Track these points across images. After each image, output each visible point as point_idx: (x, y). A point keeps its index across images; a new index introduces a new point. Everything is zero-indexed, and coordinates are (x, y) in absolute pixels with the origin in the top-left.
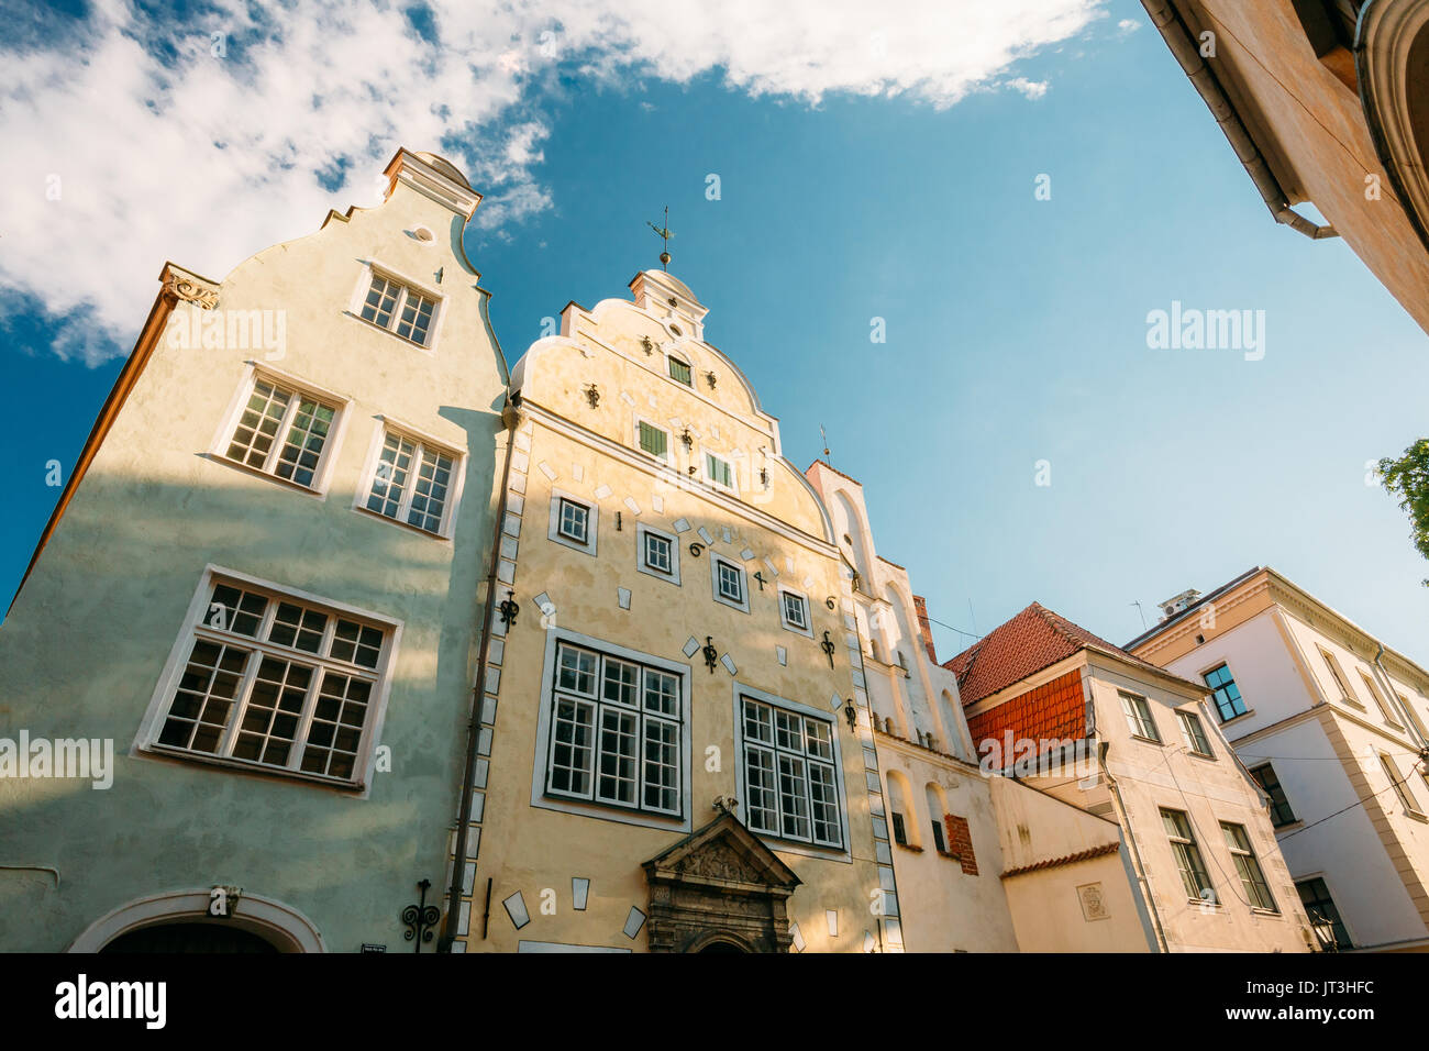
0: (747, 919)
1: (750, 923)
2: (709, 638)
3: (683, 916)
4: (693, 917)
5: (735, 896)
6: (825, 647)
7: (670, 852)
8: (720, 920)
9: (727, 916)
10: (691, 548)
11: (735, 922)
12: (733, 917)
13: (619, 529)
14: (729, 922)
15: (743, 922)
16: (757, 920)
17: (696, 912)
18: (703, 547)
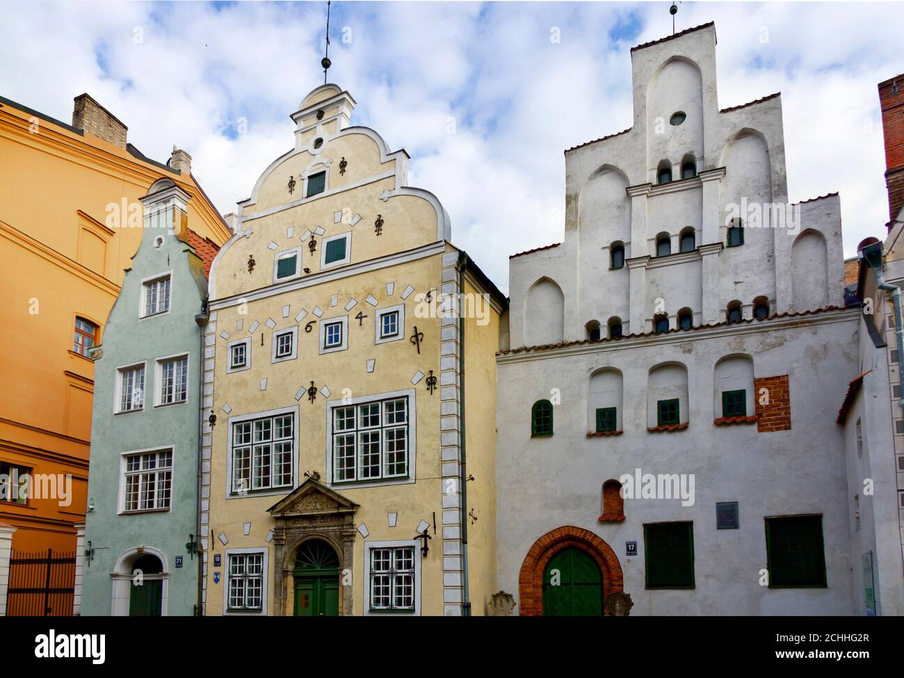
0: (328, 526)
1: (330, 528)
2: (312, 382)
3: (291, 531)
4: (298, 530)
5: (323, 517)
6: (414, 339)
7: (277, 505)
8: (313, 529)
9: (316, 527)
10: (306, 329)
11: (321, 529)
12: (319, 527)
13: (262, 345)
14: (317, 529)
15: (326, 528)
16: (335, 526)
17: (298, 528)
18: (315, 322)
